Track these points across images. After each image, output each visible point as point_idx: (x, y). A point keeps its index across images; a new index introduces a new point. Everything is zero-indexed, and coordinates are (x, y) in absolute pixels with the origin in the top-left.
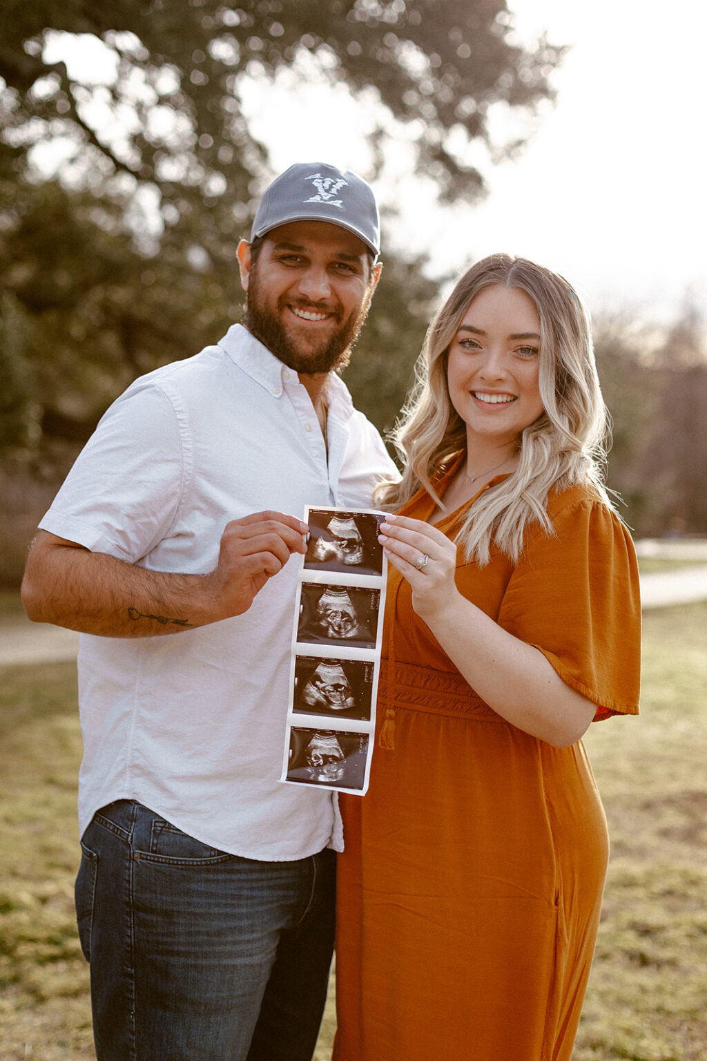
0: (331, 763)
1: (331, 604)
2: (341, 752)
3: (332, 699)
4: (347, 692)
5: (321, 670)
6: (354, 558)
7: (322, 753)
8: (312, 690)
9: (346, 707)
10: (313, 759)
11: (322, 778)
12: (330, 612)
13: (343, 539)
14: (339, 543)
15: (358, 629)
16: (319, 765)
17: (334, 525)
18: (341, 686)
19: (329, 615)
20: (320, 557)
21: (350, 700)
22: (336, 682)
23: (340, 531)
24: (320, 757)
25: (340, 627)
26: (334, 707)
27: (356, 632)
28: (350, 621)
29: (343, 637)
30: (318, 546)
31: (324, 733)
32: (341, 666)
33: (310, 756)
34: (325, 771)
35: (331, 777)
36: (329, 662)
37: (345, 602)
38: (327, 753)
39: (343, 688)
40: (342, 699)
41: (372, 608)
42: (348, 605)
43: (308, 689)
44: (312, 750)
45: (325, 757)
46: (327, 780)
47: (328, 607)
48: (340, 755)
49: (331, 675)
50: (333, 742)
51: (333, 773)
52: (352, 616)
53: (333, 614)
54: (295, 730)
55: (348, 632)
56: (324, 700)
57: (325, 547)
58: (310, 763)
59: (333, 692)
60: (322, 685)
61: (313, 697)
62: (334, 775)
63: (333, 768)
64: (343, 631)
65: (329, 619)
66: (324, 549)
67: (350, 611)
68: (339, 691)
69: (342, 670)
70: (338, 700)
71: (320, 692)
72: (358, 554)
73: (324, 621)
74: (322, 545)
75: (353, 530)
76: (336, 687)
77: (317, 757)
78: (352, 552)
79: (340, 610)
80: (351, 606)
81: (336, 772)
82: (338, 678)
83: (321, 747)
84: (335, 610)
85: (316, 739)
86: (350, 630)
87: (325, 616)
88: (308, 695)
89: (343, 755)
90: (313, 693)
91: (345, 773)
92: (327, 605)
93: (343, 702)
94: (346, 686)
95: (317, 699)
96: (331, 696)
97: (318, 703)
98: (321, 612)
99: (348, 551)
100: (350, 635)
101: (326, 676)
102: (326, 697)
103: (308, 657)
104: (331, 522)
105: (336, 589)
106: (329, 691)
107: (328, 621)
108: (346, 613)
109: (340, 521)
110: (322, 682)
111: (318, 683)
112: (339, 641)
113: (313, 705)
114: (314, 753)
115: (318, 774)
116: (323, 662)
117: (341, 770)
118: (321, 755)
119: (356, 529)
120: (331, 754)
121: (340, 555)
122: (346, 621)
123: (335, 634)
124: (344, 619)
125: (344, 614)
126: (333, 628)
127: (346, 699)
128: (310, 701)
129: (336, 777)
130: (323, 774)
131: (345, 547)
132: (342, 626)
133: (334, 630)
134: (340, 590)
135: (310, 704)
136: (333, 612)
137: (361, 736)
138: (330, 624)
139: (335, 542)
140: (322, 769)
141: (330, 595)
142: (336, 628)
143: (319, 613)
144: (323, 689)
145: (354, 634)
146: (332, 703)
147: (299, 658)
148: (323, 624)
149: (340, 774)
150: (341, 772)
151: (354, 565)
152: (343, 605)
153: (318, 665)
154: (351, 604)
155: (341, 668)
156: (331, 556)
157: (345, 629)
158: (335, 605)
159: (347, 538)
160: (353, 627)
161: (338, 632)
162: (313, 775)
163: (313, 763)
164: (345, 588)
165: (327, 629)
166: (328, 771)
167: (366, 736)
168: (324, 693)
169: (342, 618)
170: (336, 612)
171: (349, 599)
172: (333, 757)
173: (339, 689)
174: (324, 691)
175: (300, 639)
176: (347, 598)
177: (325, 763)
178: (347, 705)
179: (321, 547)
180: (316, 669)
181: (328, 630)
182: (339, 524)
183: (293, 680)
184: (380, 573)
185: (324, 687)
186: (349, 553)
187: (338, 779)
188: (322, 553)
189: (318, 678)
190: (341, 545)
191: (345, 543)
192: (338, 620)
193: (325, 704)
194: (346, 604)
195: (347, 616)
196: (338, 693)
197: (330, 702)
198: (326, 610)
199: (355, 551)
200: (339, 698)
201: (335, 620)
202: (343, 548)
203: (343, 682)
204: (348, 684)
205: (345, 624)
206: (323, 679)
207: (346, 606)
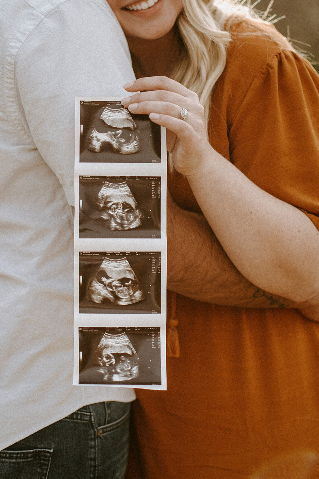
0: (123, 361)
1: (111, 196)
2: (133, 349)
3: (119, 295)
4: (135, 286)
5: (106, 265)
6: (129, 148)
7: (114, 352)
8: (98, 287)
9: (134, 301)
10: (105, 359)
11: (116, 378)
12: (110, 204)
13: (118, 129)
14: (114, 133)
15: (141, 219)
16: (111, 365)
17: (108, 115)
18: (127, 280)
19: (110, 208)
20: (94, 149)
21: (138, 295)
22: (123, 277)
23: (113, 121)
24: (112, 356)
25: (122, 218)
26: (122, 303)
27: (139, 222)
28: (131, 210)
29: (127, 228)
30: (93, 138)
31: (114, 331)
32: (126, 259)
33: (101, 356)
34: (119, 371)
35: (126, 376)
36: (114, 256)
37: (126, 193)
38: (118, 351)
39: (130, 282)
40: (130, 293)
41: (154, 196)
42: (129, 196)
43: (94, 286)
44: (102, 349)
45: (117, 356)
46: (122, 379)
47: (108, 200)
48: (133, 352)
49: (116, 270)
50: (124, 339)
51: (126, 371)
52: (133, 206)
53: (114, 206)
54: (83, 332)
55: (131, 223)
56: (112, 297)
58: (101, 364)
59: (121, 287)
60: (107, 281)
61: (99, 294)
62: (128, 373)
63: (127, 366)
64: (126, 222)
65: (110, 212)
66: (98, 140)
67: (131, 201)
68: (126, 286)
69: (128, 264)
70: (125, 295)
71: (106, 289)
72: (135, 143)
73: (105, 215)
74: (96, 137)
75: (128, 119)
76: (123, 281)
77: (108, 357)
78: (128, 141)
79: (121, 201)
80: (132, 197)
81: (130, 370)
82: (125, 271)
83: (112, 346)
84: (116, 202)
85: (106, 338)
86: (133, 221)
87: (105, 209)
88: (93, 292)
89: (135, 352)
90: (100, 291)
91: (140, 370)
92: (107, 198)
93: (131, 296)
94: (133, 279)
95: (103, 296)
96: (119, 292)
97: (105, 301)
98: (102, 205)
99: (123, 140)
100: (134, 226)
101: (111, 271)
102: (113, 293)
103: (92, 253)
104: (104, 113)
105: (115, 180)
106: (116, 287)
107: (110, 214)
108: (127, 204)
109: (112, 111)
110: (108, 278)
111: (104, 279)
112: (122, 233)
113: (100, 302)
114: (105, 352)
115: (111, 374)
116: (108, 257)
117: (136, 367)
118: (112, 354)
119: (130, 117)
120: (123, 352)
121: (115, 145)
123: (118, 227)
124: (125, 211)
125: (125, 206)
126: (115, 220)
127: (134, 293)
128: (97, 299)
129: (131, 375)
130: (117, 373)
131: (121, 137)
132: (125, 218)
133: (117, 223)
134: (119, 182)
135: (97, 302)
136: (114, 204)
137: (151, 331)
138: (112, 216)
139: (110, 132)
140: (115, 369)
141: (109, 187)
142: (119, 221)
143: (99, 206)
144: (110, 285)
145: (138, 225)
146: (119, 299)
147: (82, 255)
148: (105, 217)
149: (135, 372)
150: (135, 370)
151: (131, 154)
152: (122, 196)
153: (103, 260)
154: (131, 194)
155: (127, 261)
156: (106, 147)
157: (128, 220)
158: (115, 197)
159: (121, 127)
160: (136, 217)
161: (122, 225)
162: (107, 376)
163: (104, 363)
164: (124, 178)
165: (108, 221)
166: (121, 370)
167: (157, 330)
168: (111, 290)
169: (124, 209)
170: (117, 204)
171: (129, 190)
172: (125, 355)
173: (126, 284)
174: (111, 287)
175: (83, 235)
176: (127, 188)
177: (117, 362)
178: (136, 299)
179: (95, 139)
180: (101, 264)
181: (110, 223)
182: (112, 114)
183: (77, 279)
185: (111, 283)
186: (125, 143)
187: (134, 376)
188: (97, 145)
189: (104, 274)
190: (116, 135)
191: (120, 132)
192: (120, 211)
193: (112, 301)
194: (127, 195)
195: (128, 208)
196: (125, 288)
197: (117, 298)
198: (106, 203)
199: (131, 141)
200: (126, 293)
201: (116, 212)
202: (118, 138)
203: (130, 276)
204: (135, 277)
205: (126, 215)
206: (109, 275)
207: (127, 197)
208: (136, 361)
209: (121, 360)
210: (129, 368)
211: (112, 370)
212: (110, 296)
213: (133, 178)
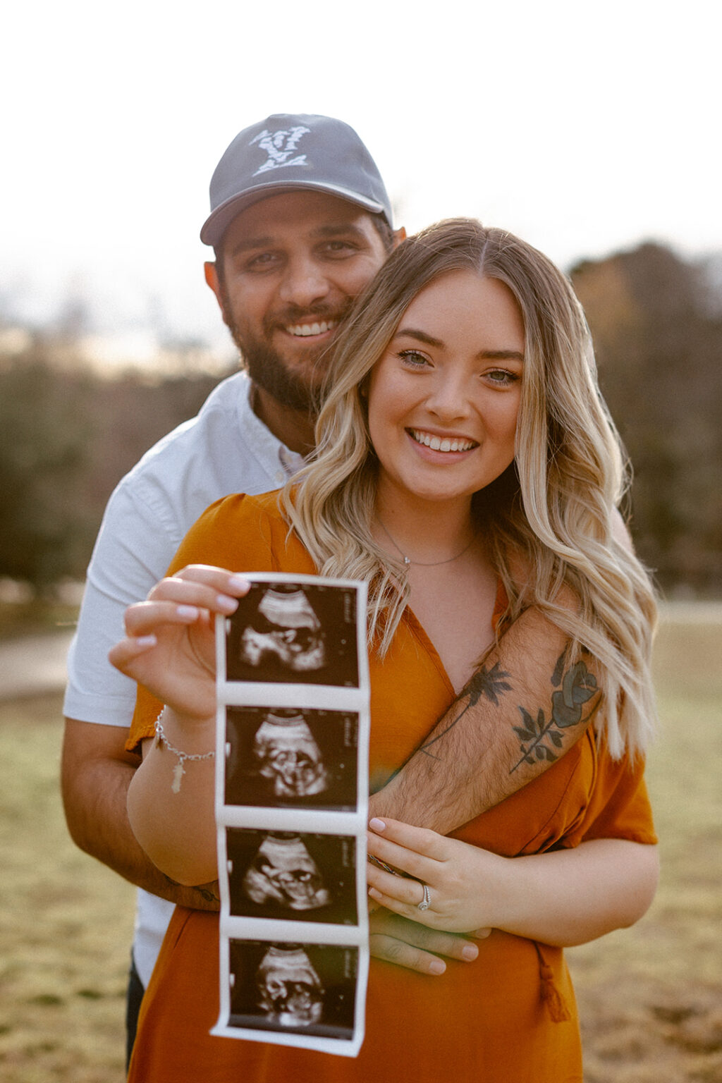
0: (299, 994)
1: (277, 740)
2: (315, 976)
3: (292, 894)
4: (315, 882)
5: (268, 848)
6: (310, 660)
7: (285, 978)
8: (257, 879)
9: (316, 905)
10: (270, 988)
11: (286, 1020)
12: (275, 753)
13: (290, 629)
14: (282, 635)
15: (326, 779)
16: (279, 997)
17: (271, 606)
18: (304, 873)
19: (275, 758)
20: (250, 660)
21: (321, 895)
22: (296, 867)
23: (281, 615)
24: (281, 984)
25: (294, 777)
26: (296, 906)
27: (323, 785)
28: (310, 765)
29: (301, 794)
30: (246, 642)
31: (285, 947)
32: (302, 842)
33: (264, 982)
34: (291, 1007)
35: (302, 1017)
36: (282, 836)
37: (302, 736)
38: (292, 978)
39: (308, 877)
40: (308, 893)
41: (347, 743)
42: (306, 740)
43: (251, 878)
44: (266, 973)
45: (290, 985)
46: (296, 1024)
47: (271, 745)
48: (314, 980)
49: (284, 856)
50: (301, 960)
52: (313, 757)
53: (283, 756)
54: (236, 944)
55: (307, 786)
56: (280, 895)
57: (257, 643)
58: (264, 995)
59: (293, 881)
60: (272, 873)
61: (260, 890)
62: (305, 1014)
63: (304, 1001)
64: (300, 784)
65: (276, 766)
66: (256, 646)
67: (311, 750)
68: (302, 882)
69: (304, 849)
70: (301, 895)
71: (271, 883)
72: (316, 653)
73: (267, 769)
74: (252, 640)
75: (305, 613)
76: (297, 874)
77: (275, 986)
78: (306, 648)
79: (293, 748)
80: (311, 741)
81: (308, 1010)
82: (299, 860)
83: (281, 970)
84: (283, 747)
85: (272, 955)
86: (313, 782)
87: (268, 760)
88: (251, 887)
89: (318, 981)
90: (261, 886)
91: (324, 1008)
92: (271, 741)
93: (310, 897)
94: (313, 873)
95: (268, 895)
96: (291, 889)
97: (270, 900)
98: (261, 754)
99: (297, 648)
100: (314, 789)
101: (277, 858)
102: (281, 890)
103: (245, 829)
104: (264, 601)
105: (285, 714)
106: (286, 882)
107: (274, 769)
108: (303, 754)
109: (280, 599)
110: (272, 867)
111: (266, 869)
112: (295, 801)
113: (261, 902)
114: (271, 978)
115: (279, 1012)
116: (271, 836)
117: (318, 1004)
118: (282, 982)
119: (310, 610)
120: (299, 980)
121: (284, 654)
122: (305, 767)
123: (288, 791)
124: (302, 764)
125: (301, 756)
126: (283, 779)
128: (257, 897)
129: (310, 1017)
130: (287, 1010)
131: (296, 641)
132: (299, 776)
133: (285, 783)
134: (291, 716)
135: (257, 901)
136: (282, 752)
137: (346, 950)
138: (278, 773)
139: (275, 634)
140: (285, 1004)
141: (274, 724)
142: (289, 780)
143: (258, 755)
144: (276, 878)
145: (320, 789)
146: (292, 900)
147: (231, 832)
148: (266, 773)
149: (316, 1013)
150: (316, 1009)
151: (311, 671)
152: (295, 741)
153: (264, 841)
154: (310, 738)
155: (302, 846)
156: (269, 657)
157: (304, 779)
158: (284, 741)
159: (294, 626)
160: (317, 776)
161: (293, 787)
162: (272, 1015)
163: (269, 994)
164: (299, 711)
165: (272, 782)
166: (296, 1007)
167: (354, 950)
168: (277, 884)
169: (298, 761)
170: (287, 753)
171: (307, 730)
172: (303, 984)
173: (303, 878)
174: (278, 881)
175: (230, 800)
176: (303, 728)
177: (290, 995)
178: (318, 902)
179: (251, 644)
180: (261, 846)
181: (275, 783)
182: (278, 603)
183: (225, 864)
184: (356, 684)
185: (277, 875)
186: (301, 652)
187: (314, 1020)
188: (253, 654)
189: (265, 861)
190: (285, 639)
191: (291, 635)
192: (291, 765)
193: (281, 901)
194: (302, 739)
195: (305, 759)
196: (301, 884)
197: (290, 899)
198: (269, 750)
199: (311, 648)
200: (303, 891)
201: (285, 767)
202: (289, 644)
203: (308, 867)
204: (316, 870)
205: (302, 773)
206: (274, 863)
207: (303, 741)
208: (319, 994)
209: (295, 990)
210: (307, 1006)
211: (279, 1006)
212: (278, 895)
213: (314, 712)
